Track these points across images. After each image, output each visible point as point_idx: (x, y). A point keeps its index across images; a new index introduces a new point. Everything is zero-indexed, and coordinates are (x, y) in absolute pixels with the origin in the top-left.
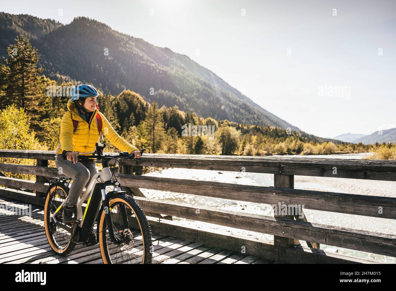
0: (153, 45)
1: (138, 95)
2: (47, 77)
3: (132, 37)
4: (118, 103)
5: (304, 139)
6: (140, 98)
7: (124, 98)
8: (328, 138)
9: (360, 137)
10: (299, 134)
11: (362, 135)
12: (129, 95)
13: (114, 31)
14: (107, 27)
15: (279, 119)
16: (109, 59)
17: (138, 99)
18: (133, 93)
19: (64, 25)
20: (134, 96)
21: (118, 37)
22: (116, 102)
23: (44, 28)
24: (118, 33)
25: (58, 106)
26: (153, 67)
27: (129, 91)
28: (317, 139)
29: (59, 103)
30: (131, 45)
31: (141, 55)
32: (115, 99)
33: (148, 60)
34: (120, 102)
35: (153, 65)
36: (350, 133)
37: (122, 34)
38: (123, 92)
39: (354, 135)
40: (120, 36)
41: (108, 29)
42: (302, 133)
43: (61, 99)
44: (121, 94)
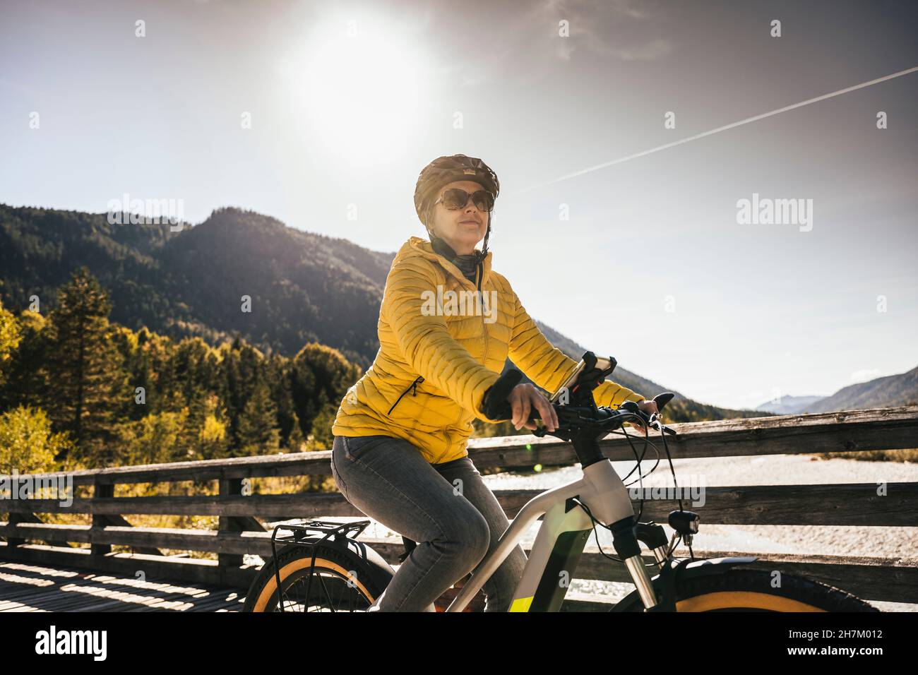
0: (368, 250)
1: (335, 352)
2: (151, 331)
3: (327, 238)
4: (295, 371)
5: (691, 415)
6: (340, 357)
7: (307, 359)
8: (744, 410)
9: (811, 401)
10: (682, 404)
11: (813, 397)
12: (317, 352)
13: (290, 229)
14: (277, 222)
15: (637, 376)
16: (282, 283)
17: (336, 359)
18: (325, 349)
19: (194, 225)
20: (327, 355)
21: (299, 239)
22: (291, 370)
23: (153, 234)
24: (298, 231)
25: (170, 387)
26: (370, 292)
27: (316, 346)
28: (720, 413)
29: (172, 380)
30: (326, 253)
31: (345, 271)
32: (288, 364)
33: (360, 280)
34: (299, 369)
35: (370, 288)
36: (790, 394)
37: (306, 234)
38: (305, 348)
39: (798, 398)
40: (302, 237)
41: (279, 226)
42: (687, 404)
43: (176, 373)
44: (301, 352)
